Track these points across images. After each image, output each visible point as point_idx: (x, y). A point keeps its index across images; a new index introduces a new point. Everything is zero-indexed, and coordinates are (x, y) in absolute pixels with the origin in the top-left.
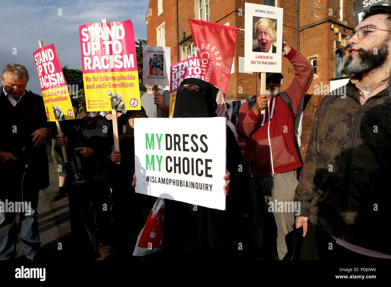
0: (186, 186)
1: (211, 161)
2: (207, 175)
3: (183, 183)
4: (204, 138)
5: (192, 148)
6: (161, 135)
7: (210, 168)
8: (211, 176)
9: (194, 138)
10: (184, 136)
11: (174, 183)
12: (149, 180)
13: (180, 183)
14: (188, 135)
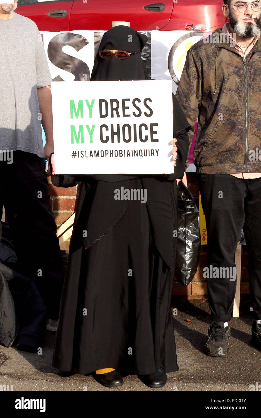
0: (128, 155)
1: (156, 125)
2: (153, 140)
3: (123, 153)
4: (148, 102)
5: (134, 113)
6: (93, 101)
7: (156, 133)
8: (157, 141)
9: (137, 102)
10: (124, 100)
11: (112, 155)
12: (75, 156)
13: (120, 153)
14: (128, 100)
